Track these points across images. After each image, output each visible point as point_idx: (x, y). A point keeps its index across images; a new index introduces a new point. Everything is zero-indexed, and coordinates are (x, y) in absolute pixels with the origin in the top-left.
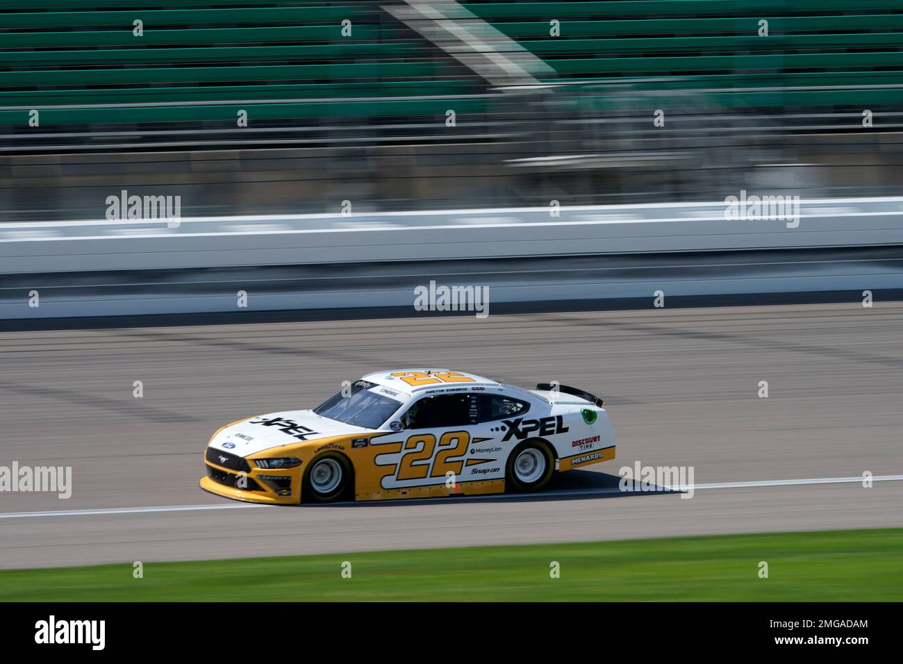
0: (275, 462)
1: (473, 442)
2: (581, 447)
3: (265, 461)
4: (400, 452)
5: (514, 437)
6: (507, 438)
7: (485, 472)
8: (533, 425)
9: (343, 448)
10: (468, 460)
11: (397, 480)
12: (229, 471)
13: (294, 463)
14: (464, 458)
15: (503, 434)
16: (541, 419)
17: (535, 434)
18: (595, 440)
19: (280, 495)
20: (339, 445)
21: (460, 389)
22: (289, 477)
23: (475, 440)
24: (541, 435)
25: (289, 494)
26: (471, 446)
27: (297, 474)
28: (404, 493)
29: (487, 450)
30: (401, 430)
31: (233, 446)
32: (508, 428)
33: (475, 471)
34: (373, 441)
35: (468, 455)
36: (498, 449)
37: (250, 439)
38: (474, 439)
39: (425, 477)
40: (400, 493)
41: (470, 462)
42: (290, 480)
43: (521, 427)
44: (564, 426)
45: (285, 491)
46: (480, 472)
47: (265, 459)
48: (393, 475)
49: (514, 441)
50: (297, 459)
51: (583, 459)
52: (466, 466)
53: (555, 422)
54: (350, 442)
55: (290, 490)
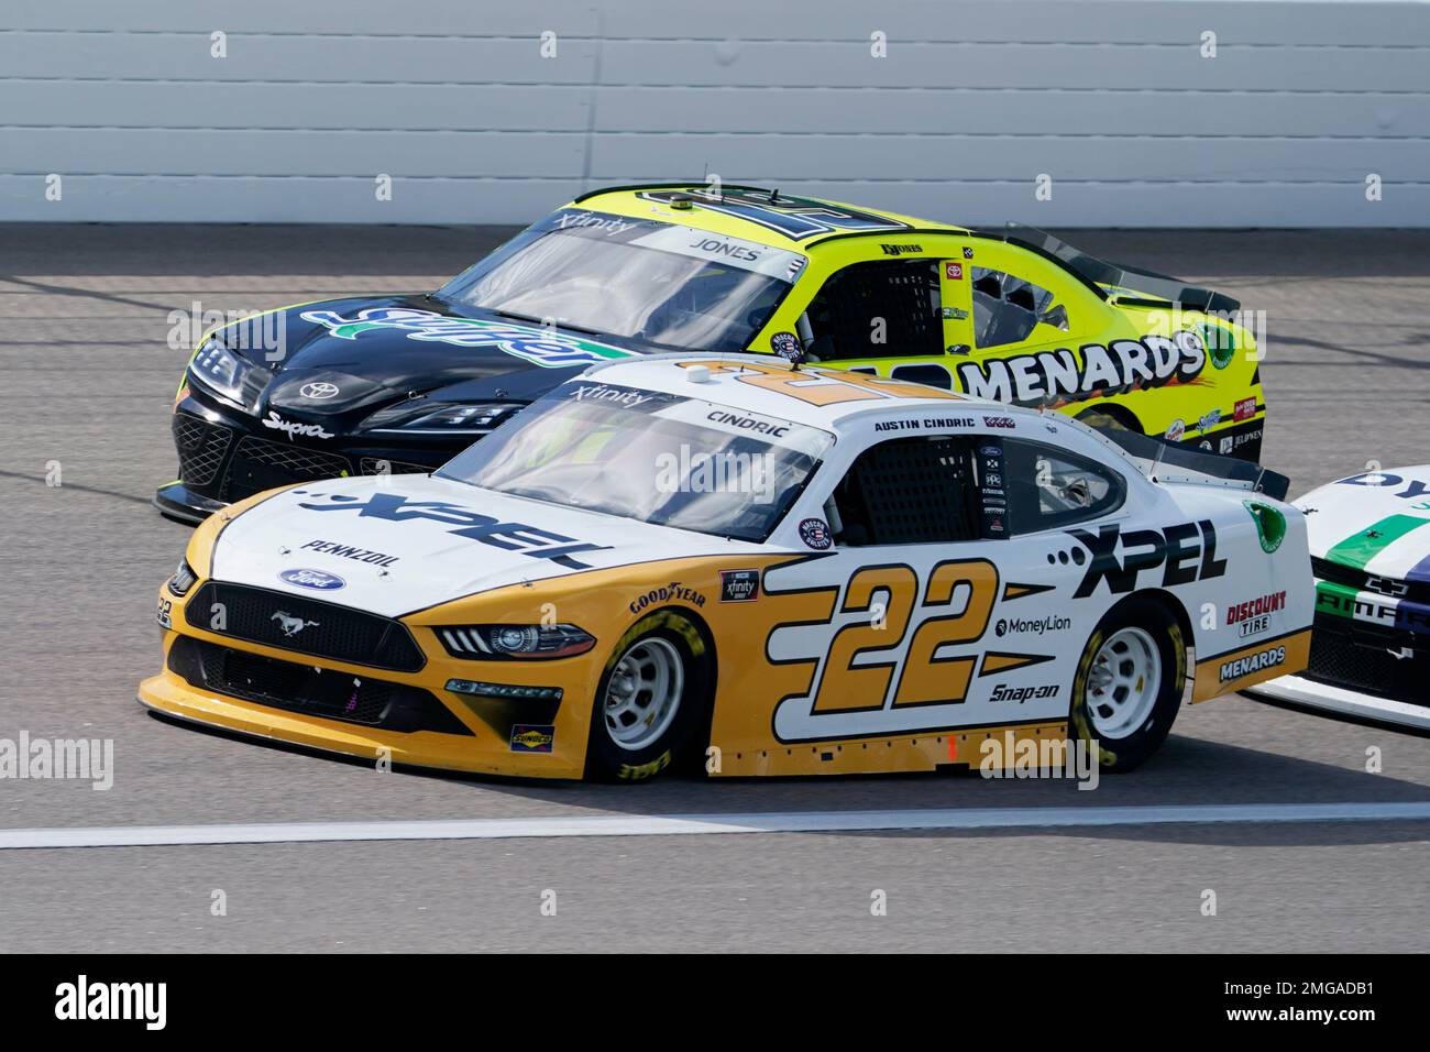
0: (511, 639)
1: (1006, 598)
2: (1245, 626)
3: (475, 634)
4: (828, 621)
5: (1103, 583)
6: (1085, 589)
7: (1023, 695)
8: (1150, 548)
9: (701, 601)
10: (988, 654)
11: (814, 713)
12: (318, 664)
13: (572, 642)
14: (976, 649)
15: (1078, 572)
16: (1166, 530)
17: (1150, 579)
18: (1275, 607)
19: (516, 747)
20: (693, 587)
21: (956, 423)
22: (556, 689)
23: (1012, 591)
24: (1168, 580)
25: (547, 747)
26: (1004, 611)
27: (576, 679)
28: (827, 757)
29: (1035, 625)
30: (833, 548)
31: (336, 585)
32: (1089, 557)
33: (1000, 694)
34: (774, 581)
35: (990, 642)
36: (1063, 623)
37: (384, 561)
38: (1009, 585)
39: (880, 708)
40: (818, 756)
41: (993, 663)
42: (559, 701)
43: (1121, 553)
44: (1217, 557)
45: (533, 734)
46: (1013, 695)
47: (475, 627)
48: (806, 695)
49: (1105, 598)
50: (579, 630)
51: (1245, 667)
52: (982, 674)
53: (1199, 541)
54: (719, 581)
55: (550, 731)
